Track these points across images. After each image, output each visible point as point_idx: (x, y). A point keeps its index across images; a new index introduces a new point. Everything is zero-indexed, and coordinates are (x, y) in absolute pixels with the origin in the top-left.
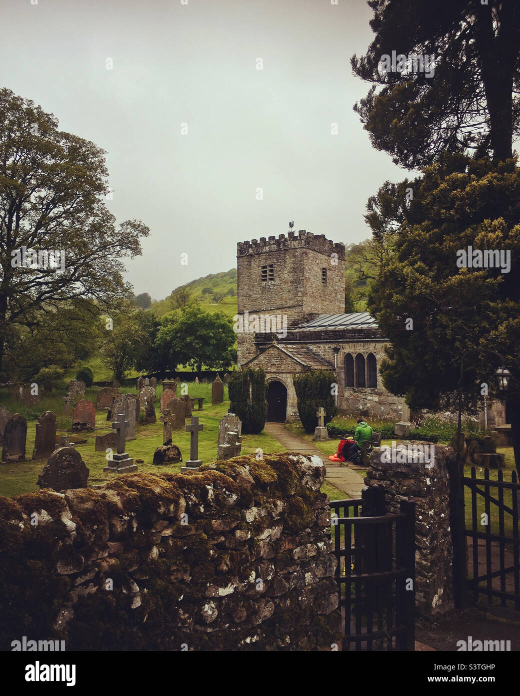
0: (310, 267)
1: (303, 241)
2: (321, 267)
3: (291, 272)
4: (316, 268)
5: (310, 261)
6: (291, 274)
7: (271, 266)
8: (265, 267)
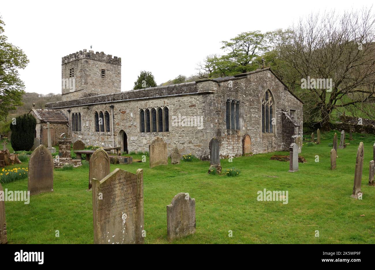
0: (90, 69)
1: (85, 55)
2: (101, 68)
3: (80, 72)
4: (96, 69)
5: (91, 66)
6: (80, 73)
7: (73, 69)
8: (71, 70)
